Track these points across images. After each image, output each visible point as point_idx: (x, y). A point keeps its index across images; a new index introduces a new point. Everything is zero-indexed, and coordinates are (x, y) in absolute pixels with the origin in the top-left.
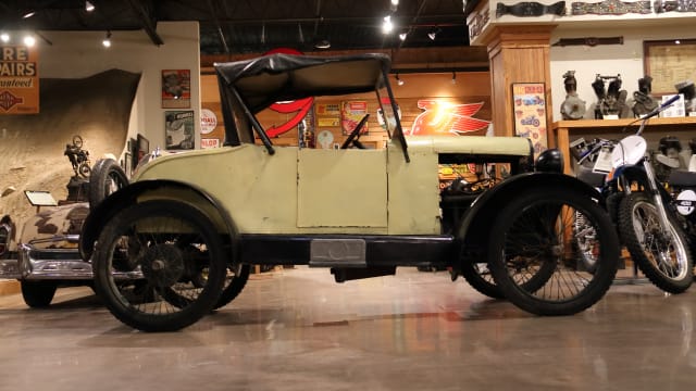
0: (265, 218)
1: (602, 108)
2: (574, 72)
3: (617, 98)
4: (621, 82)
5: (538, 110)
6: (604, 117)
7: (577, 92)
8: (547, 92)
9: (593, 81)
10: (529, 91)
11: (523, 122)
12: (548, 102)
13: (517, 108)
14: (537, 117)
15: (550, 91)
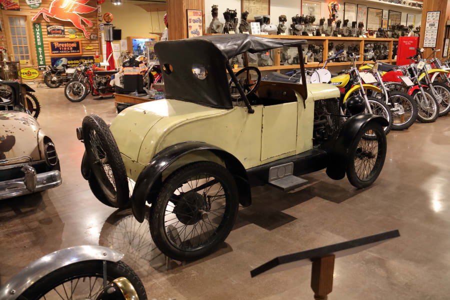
0: (245, 159)
1: (228, 27)
2: (217, 6)
3: (234, 23)
4: (236, 13)
5: (199, 26)
6: (230, 32)
7: (218, 17)
8: (203, 16)
9: (224, 12)
10: (195, 14)
11: (192, 33)
12: (203, 21)
13: (189, 24)
14: (199, 30)
15: (204, 15)
